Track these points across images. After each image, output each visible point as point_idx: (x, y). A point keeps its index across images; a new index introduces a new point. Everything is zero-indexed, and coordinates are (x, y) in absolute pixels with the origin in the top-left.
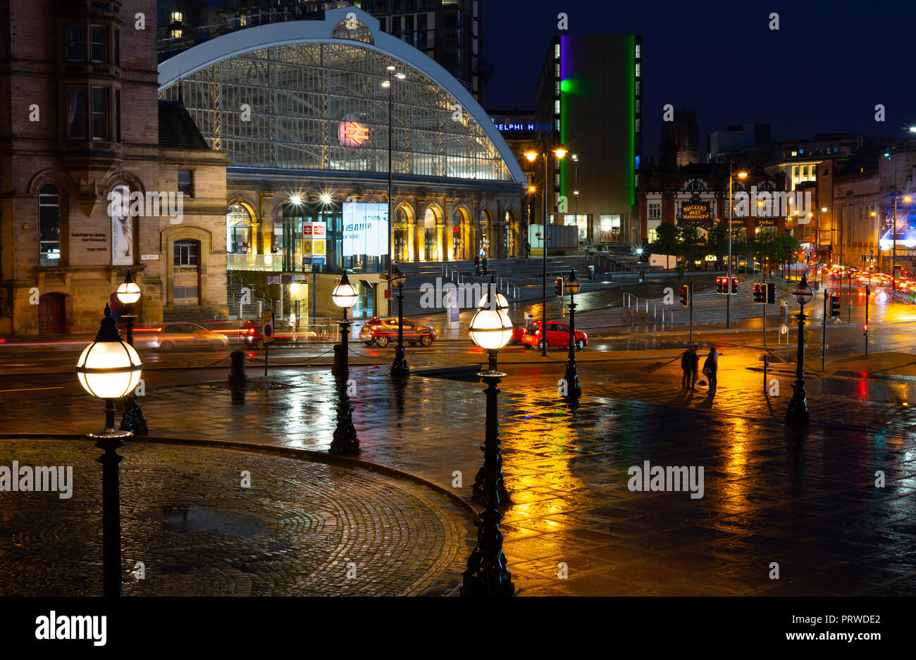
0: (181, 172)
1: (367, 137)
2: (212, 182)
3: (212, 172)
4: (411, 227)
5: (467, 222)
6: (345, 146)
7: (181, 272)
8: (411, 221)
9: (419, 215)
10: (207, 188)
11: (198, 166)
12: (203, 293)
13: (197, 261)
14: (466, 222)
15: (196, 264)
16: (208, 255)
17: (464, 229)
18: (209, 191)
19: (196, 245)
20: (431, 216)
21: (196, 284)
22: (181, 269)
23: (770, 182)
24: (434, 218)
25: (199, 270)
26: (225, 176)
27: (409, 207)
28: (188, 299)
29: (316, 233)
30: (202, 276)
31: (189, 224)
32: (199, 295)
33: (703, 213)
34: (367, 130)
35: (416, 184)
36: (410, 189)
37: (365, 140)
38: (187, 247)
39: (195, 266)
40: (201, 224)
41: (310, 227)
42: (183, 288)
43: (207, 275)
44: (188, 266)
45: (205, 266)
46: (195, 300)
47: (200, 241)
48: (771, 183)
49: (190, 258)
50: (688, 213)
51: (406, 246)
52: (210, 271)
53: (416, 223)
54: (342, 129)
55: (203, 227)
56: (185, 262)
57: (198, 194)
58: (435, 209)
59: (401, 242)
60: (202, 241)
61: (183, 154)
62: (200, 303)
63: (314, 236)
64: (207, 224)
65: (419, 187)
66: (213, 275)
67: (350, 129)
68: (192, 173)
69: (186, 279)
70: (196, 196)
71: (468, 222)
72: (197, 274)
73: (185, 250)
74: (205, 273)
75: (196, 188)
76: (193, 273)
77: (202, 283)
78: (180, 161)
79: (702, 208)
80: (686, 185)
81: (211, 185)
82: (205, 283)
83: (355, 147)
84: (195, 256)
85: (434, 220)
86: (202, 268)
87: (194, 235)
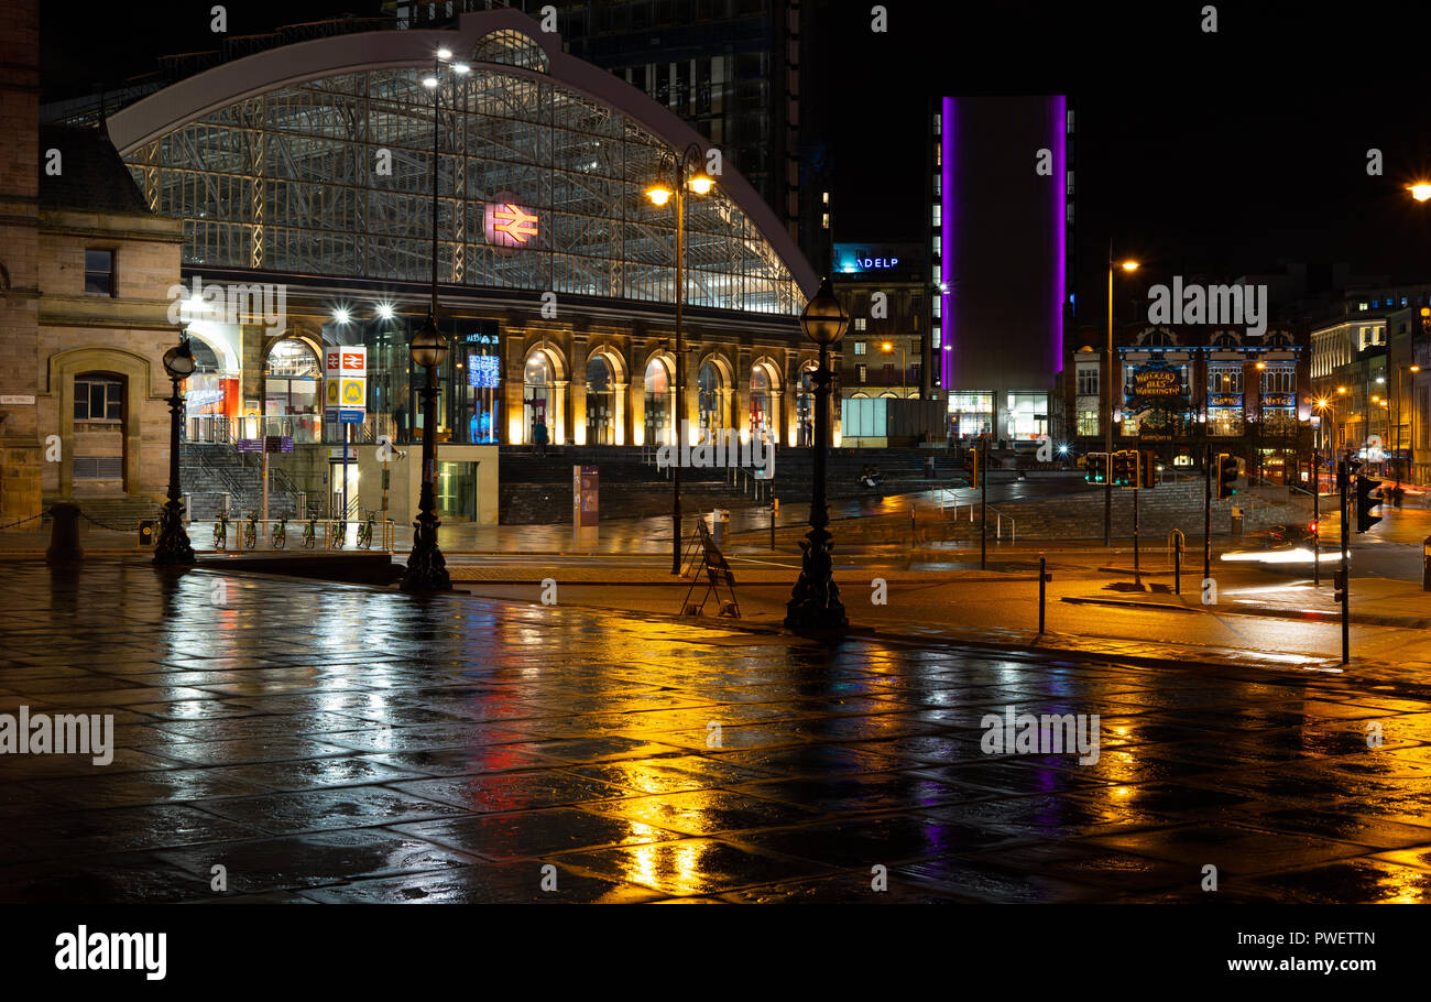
0: (89, 252)
1: (535, 232)
2: (156, 272)
3: (154, 253)
4: (619, 388)
5: (727, 383)
6: (494, 245)
7: (90, 430)
8: (620, 378)
9: (635, 368)
10: (143, 282)
11: (125, 242)
12: (131, 469)
13: (121, 411)
14: (725, 384)
15: (121, 418)
16: (143, 402)
17: (722, 396)
18: (146, 286)
19: (120, 384)
20: (658, 369)
21: (119, 453)
22: (90, 424)
23: (1283, 332)
24: (664, 374)
25: (124, 429)
26: (178, 262)
27: (615, 354)
28: (102, 479)
29: (346, 367)
30: (130, 438)
31: (105, 344)
32: (124, 475)
33: (1169, 385)
34: (535, 219)
35: (628, 315)
36: (618, 323)
37: (533, 237)
38: (103, 387)
39: (119, 421)
40: (130, 346)
41: (337, 356)
42: (93, 460)
43: (139, 438)
44: (104, 420)
45: (137, 421)
46: (118, 482)
47: (126, 377)
48: (1285, 334)
49: (109, 406)
50: (1143, 385)
51: (611, 420)
52: (145, 430)
53: (627, 381)
54: (489, 216)
55: (134, 351)
56: (98, 412)
57: (123, 292)
58: (665, 359)
59: (602, 413)
60: (130, 376)
61: (94, 221)
62: (125, 488)
63: (343, 371)
64: (142, 346)
65: (634, 320)
66: (152, 438)
67: (504, 216)
68: (113, 252)
69: (102, 443)
70: (120, 296)
71: (729, 383)
72: (121, 434)
73: (98, 392)
74: (137, 434)
75: (121, 280)
76: (115, 433)
77: (130, 451)
78: (88, 233)
79: (1167, 377)
80: (1141, 337)
81: (151, 278)
82: (135, 452)
83: (513, 248)
84: (118, 403)
85: (665, 379)
86: (130, 424)
87: (114, 364)
